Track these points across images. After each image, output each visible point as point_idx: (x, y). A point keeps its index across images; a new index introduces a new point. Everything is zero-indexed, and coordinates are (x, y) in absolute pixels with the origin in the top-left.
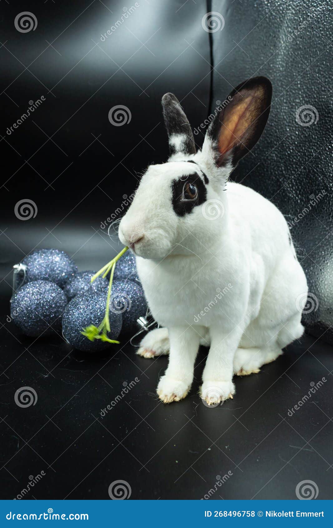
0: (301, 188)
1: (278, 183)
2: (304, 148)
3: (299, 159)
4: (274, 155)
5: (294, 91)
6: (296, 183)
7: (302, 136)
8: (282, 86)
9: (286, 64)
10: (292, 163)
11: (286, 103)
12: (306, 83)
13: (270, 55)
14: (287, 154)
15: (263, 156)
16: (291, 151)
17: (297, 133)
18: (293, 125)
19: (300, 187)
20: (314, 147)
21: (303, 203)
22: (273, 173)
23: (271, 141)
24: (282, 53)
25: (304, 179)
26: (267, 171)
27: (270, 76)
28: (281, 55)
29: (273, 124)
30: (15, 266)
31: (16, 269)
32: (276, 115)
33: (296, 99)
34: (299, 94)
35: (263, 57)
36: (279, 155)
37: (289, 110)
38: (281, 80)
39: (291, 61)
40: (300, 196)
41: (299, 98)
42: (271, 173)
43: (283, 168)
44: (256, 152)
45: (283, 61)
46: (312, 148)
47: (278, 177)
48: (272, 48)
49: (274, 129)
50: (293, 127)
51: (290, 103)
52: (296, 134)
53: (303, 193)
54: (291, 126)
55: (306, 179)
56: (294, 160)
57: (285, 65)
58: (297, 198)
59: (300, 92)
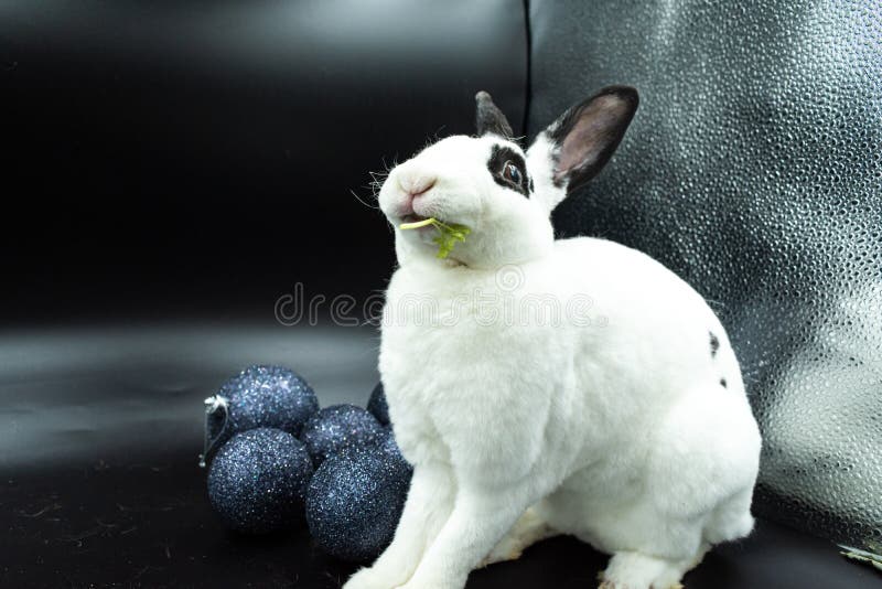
0: (714, 250)
1: (666, 242)
2: (716, 180)
3: (708, 200)
4: (656, 193)
5: (693, 81)
6: (703, 240)
7: (712, 158)
8: (668, 71)
9: (678, 33)
10: (693, 206)
11: (678, 101)
12: (719, 65)
13: (643, 19)
14: (681, 190)
15: (633, 194)
16: (691, 185)
17: (702, 153)
18: (691, 140)
19: (711, 248)
20: (737, 178)
21: (716, 275)
22: (655, 225)
23: (650, 169)
24: (669, 15)
25: (719, 234)
26: (643, 220)
27: (644, 56)
28: (666, 18)
29: (652, 139)
30: (208, 401)
31: (210, 405)
32: (658, 123)
33: (698, 93)
34: (704, 85)
35: (631, 24)
36: (666, 193)
37: (685, 114)
38: (665, 63)
39: (687, 29)
40: (710, 264)
41: (706, 93)
42: (652, 225)
43: (675, 216)
44: (620, 188)
45: (671, 29)
46: (735, 179)
47: (664, 231)
48: (647, 6)
49: (655, 146)
50: (692, 143)
51: (686, 101)
52: (700, 155)
53: (716, 258)
54: (689, 142)
55: (722, 234)
56: (697, 201)
57: (674, 35)
58: (705, 267)
59: (707, 82)
